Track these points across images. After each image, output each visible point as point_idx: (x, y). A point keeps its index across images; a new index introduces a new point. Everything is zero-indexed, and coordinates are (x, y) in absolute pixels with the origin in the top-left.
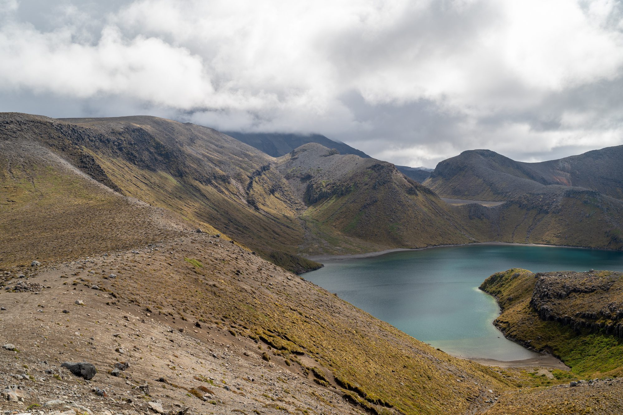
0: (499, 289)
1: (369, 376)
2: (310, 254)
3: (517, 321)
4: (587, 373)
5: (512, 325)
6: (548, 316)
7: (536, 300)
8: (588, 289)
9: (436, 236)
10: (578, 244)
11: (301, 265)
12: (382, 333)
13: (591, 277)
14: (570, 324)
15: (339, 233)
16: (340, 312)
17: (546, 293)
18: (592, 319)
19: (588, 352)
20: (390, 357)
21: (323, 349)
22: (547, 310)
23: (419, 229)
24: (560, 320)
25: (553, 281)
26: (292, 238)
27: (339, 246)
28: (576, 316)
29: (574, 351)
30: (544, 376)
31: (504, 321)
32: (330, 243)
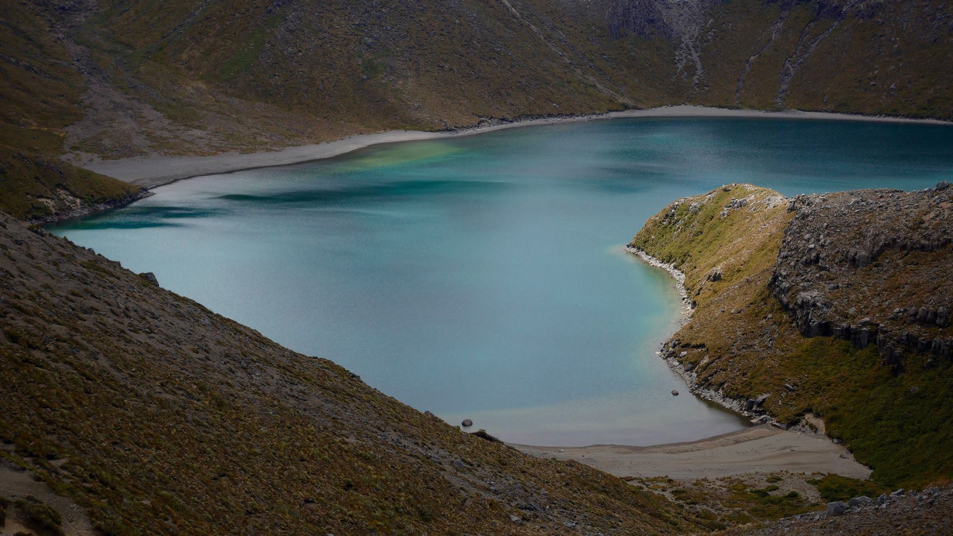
0: (686, 248)
1: (224, 518)
2: (106, 154)
3: (730, 341)
4: (913, 482)
5: (716, 352)
6: (815, 322)
7: (785, 277)
8: (929, 240)
9: (510, 91)
10: (924, 109)
11: (72, 188)
12: (288, 390)
13: (942, 204)
14: (876, 344)
15: (203, 86)
16: (153, 327)
17: (814, 254)
18: (936, 325)
19: (920, 422)
20: (302, 460)
21: (76, 444)
22: (814, 305)
23: (454, 68)
24: (848, 333)
25: (835, 219)
26: (44, 106)
27: (199, 128)
28: (892, 319)
29: (884, 423)
30: (794, 495)
31: (694, 343)
32: (170, 117)
